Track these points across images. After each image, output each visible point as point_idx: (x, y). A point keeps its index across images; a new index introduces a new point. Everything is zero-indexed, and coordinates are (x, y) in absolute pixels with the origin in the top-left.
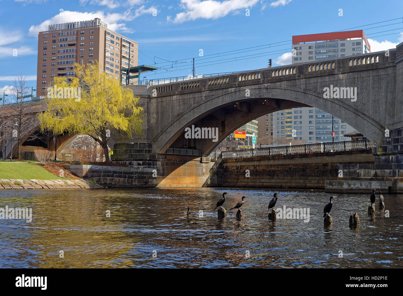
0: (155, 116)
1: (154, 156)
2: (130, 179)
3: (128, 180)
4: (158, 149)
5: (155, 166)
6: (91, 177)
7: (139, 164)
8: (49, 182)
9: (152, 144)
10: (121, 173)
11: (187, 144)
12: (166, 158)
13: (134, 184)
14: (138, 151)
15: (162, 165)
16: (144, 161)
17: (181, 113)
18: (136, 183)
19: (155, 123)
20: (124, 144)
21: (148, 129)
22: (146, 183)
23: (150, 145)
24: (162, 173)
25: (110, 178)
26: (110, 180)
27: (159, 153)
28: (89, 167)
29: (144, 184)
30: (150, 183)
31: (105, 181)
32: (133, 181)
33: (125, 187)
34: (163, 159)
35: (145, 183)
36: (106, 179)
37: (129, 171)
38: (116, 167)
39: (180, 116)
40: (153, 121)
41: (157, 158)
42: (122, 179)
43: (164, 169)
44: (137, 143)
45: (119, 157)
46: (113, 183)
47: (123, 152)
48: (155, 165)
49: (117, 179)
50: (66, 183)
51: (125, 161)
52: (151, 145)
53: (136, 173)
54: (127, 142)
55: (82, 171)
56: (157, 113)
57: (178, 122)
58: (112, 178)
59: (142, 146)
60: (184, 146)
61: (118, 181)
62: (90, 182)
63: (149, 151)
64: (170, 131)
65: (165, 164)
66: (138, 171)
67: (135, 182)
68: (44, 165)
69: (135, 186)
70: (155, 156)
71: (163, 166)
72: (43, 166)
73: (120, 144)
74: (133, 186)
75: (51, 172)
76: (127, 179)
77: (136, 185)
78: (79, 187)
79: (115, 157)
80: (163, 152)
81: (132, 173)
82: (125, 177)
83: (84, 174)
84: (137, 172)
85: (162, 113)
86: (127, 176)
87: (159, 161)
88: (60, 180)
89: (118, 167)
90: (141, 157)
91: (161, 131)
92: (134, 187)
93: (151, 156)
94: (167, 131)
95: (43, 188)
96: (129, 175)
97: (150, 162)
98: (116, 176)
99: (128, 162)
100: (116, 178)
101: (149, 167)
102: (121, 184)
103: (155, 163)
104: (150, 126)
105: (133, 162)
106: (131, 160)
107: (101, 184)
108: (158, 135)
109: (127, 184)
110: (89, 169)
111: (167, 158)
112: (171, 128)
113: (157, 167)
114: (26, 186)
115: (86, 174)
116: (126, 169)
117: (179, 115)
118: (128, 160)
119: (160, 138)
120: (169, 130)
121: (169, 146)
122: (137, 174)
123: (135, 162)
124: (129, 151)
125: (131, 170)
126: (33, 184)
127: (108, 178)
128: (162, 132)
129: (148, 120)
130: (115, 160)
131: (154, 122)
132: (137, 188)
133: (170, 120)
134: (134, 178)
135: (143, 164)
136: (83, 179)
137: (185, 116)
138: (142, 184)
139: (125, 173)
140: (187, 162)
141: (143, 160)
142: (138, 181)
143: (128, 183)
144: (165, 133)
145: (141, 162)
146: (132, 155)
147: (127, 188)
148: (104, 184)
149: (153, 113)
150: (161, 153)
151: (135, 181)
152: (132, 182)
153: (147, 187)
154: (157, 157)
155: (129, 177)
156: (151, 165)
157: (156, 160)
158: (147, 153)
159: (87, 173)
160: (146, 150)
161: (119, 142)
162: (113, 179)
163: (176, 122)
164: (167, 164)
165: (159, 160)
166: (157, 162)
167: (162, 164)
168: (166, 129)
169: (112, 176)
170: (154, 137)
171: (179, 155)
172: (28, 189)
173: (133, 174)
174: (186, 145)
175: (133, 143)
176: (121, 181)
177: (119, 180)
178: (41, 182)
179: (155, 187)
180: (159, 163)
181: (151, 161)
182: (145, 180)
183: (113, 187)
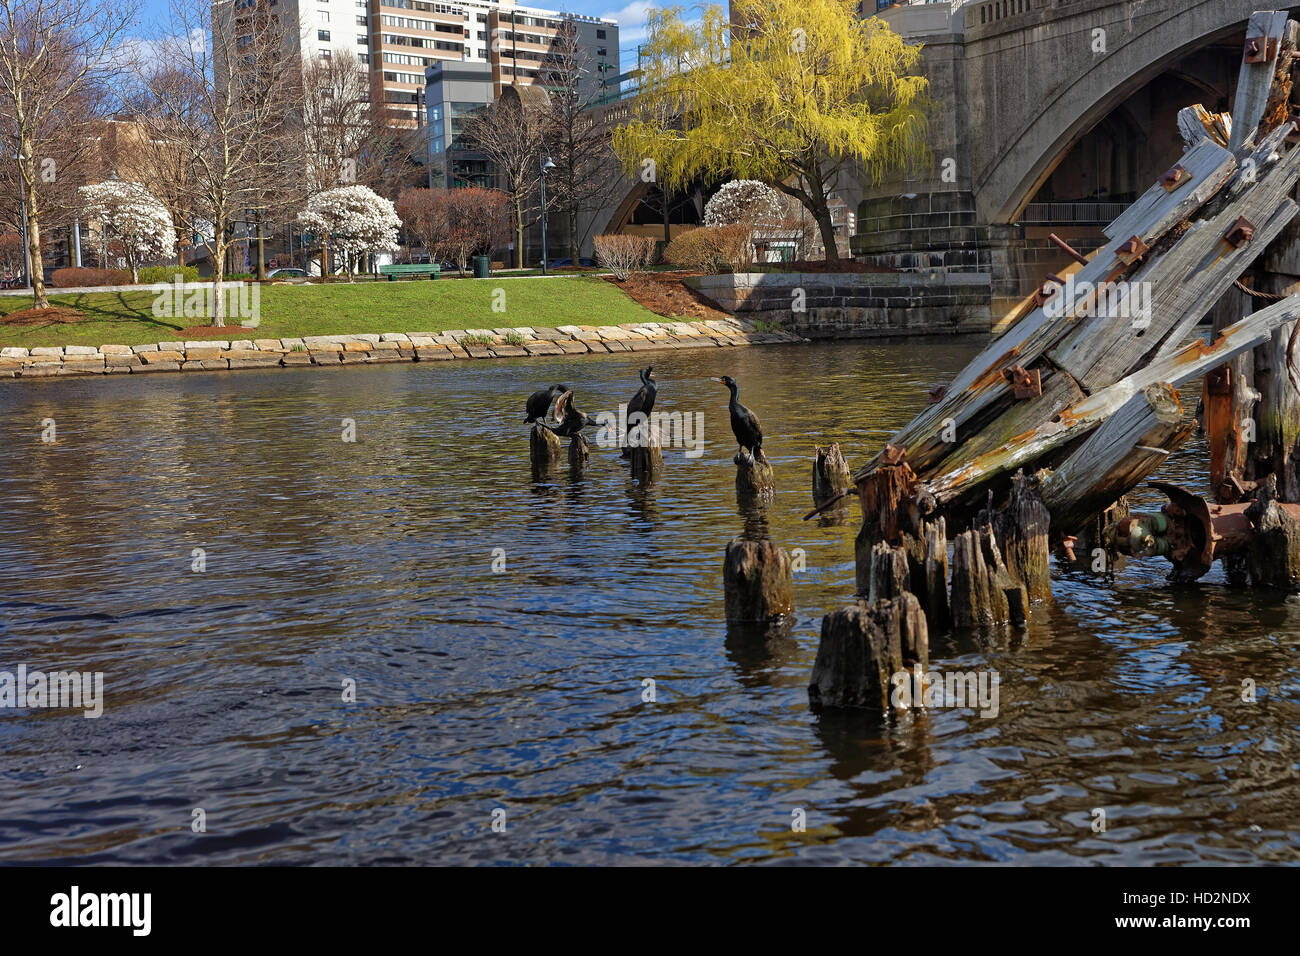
0: (981, 101)
1: (980, 233)
2: (898, 312)
3: (889, 314)
4: (995, 209)
5: (987, 266)
6: (763, 310)
7: (934, 262)
8: (612, 333)
9: (974, 194)
10: (865, 292)
11: (1108, 185)
12: (1022, 236)
13: (910, 325)
14: (931, 219)
15: (1012, 260)
16: (950, 251)
17: (1059, 85)
18: (919, 321)
19: (982, 125)
20: (886, 200)
21: (958, 146)
22: (955, 320)
23: (969, 199)
24: (1010, 286)
25: (829, 309)
26: (828, 316)
27: (999, 221)
28: (755, 278)
29: (949, 325)
30: (967, 321)
31: (811, 320)
32: (909, 317)
33: (881, 337)
34: (1011, 239)
35: (952, 319)
36: (815, 316)
37: (894, 286)
38: (847, 275)
39: (1058, 93)
40: (975, 119)
41: (992, 238)
42: (868, 312)
43: (1017, 271)
44: (927, 195)
45: (873, 243)
46: (838, 325)
47: (884, 225)
48: (984, 262)
49: (852, 313)
50: (670, 332)
51: (891, 255)
52: (973, 198)
53: (917, 289)
54: (895, 192)
55: (734, 292)
56: (988, 91)
57: (1051, 114)
58: (835, 310)
59: (943, 201)
60: (1096, 192)
61: (854, 318)
62: (756, 327)
63: (967, 218)
64: (1027, 148)
65: (1020, 256)
66: (926, 283)
67: (913, 317)
68: (623, 281)
69: (917, 332)
70: (985, 233)
71: (1015, 261)
72: (621, 284)
73: (874, 202)
74: (910, 333)
75: (640, 301)
76: (885, 310)
77: (919, 327)
78: (712, 344)
79: (863, 244)
80: (1012, 216)
81: (905, 291)
82: (881, 305)
83: (739, 302)
84: (922, 288)
85: (1003, 89)
86: (886, 300)
87: (998, 247)
88: (652, 325)
89: (856, 275)
90: (943, 239)
91: (1001, 150)
92: (913, 335)
93: (971, 233)
94: (1019, 147)
95: (590, 351)
96: (896, 298)
97: (970, 252)
98: (849, 304)
99: (899, 257)
100: (849, 309)
101: (966, 270)
102: (867, 326)
103: (986, 255)
104: (966, 137)
105: (916, 254)
106: (909, 250)
107: (798, 331)
108: (992, 163)
109: (888, 327)
110: (757, 286)
111: (1027, 237)
112: (1029, 135)
113: (991, 268)
114: (538, 346)
115: (748, 302)
116: (880, 280)
117: (1052, 92)
118: (899, 251)
119: (999, 172)
120: (1024, 143)
121: (1027, 196)
122: (921, 294)
123: (921, 257)
124: (900, 223)
125: (901, 282)
126: (562, 340)
127: (822, 310)
128: (1004, 154)
129: (958, 117)
130: (864, 253)
131: (979, 122)
132: (922, 339)
133: (1026, 111)
134: (913, 305)
135: (949, 260)
136: (737, 319)
137: (1072, 94)
138: (940, 326)
139: (878, 292)
140: (1099, 245)
141: (947, 249)
142: (926, 314)
143: (890, 322)
144: (1012, 156)
145: (941, 255)
146: (910, 233)
147: (888, 340)
148: (809, 329)
149: (975, 93)
150: (1005, 221)
151: (914, 315)
152: (905, 320)
153: (958, 334)
154: (989, 235)
155: (893, 306)
156: (974, 262)
157: (989, 246)
158: (959, 222)
159: (749, 297)
160: (954, 216)
161: (872, 196)
162: (838, 313)
163: (1044, 117)
164: (1027, 256)
165: (997, 243)
166: (993, 253)
167: (1009, 258)
168: (1014, 141)
169: (836, 303)
170: (981, 170)
171: (1071, 224)
172: (542, 355)
173: (908, 295)
174: (1104, 190)
175: (911, 195)
176: (865, 319)
177: (861, 315)
178: (589, 333)
179: (987, 332)
180: (1000, 256)
181: (973, 248)
182: (949, 310)
183: (841, 339)
